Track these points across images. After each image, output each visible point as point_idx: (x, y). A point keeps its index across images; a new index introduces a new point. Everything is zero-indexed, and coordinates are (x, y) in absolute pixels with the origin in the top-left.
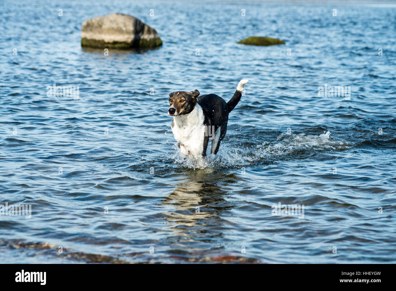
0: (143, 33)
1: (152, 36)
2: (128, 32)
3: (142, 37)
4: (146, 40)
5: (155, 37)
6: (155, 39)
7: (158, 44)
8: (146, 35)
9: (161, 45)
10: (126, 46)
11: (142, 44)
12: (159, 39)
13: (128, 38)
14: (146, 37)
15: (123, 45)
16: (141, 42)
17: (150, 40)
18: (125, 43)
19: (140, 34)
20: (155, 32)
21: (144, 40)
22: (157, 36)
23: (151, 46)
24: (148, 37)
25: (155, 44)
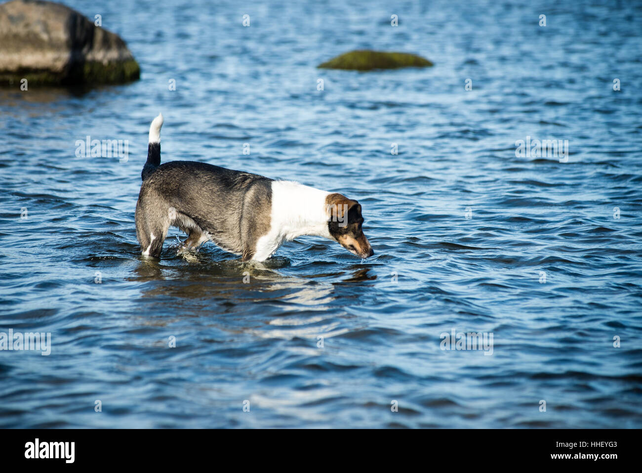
0: (91, 48)
1: (114, 54)
2: (53, 45)
3: (89, 57)
4: (100, 63)
5: (121, 55)
6: (121, 62)
7: (128, 72)
8: (99, 50)
9: (135, 76)
10: (51, 79)
11: (91, 73)
12: (131, 60)
13: (56, 60)
14: (100, 55)
15: (43, 76)
16: (87, 69)
17: (110, 62)
18: (46, 70)
19: (85, 50)
20: (121, 44)
21: (94, 63)
22: (126, 54)
23: (112, 77)
24: (104, 57)
25: (123, 73)
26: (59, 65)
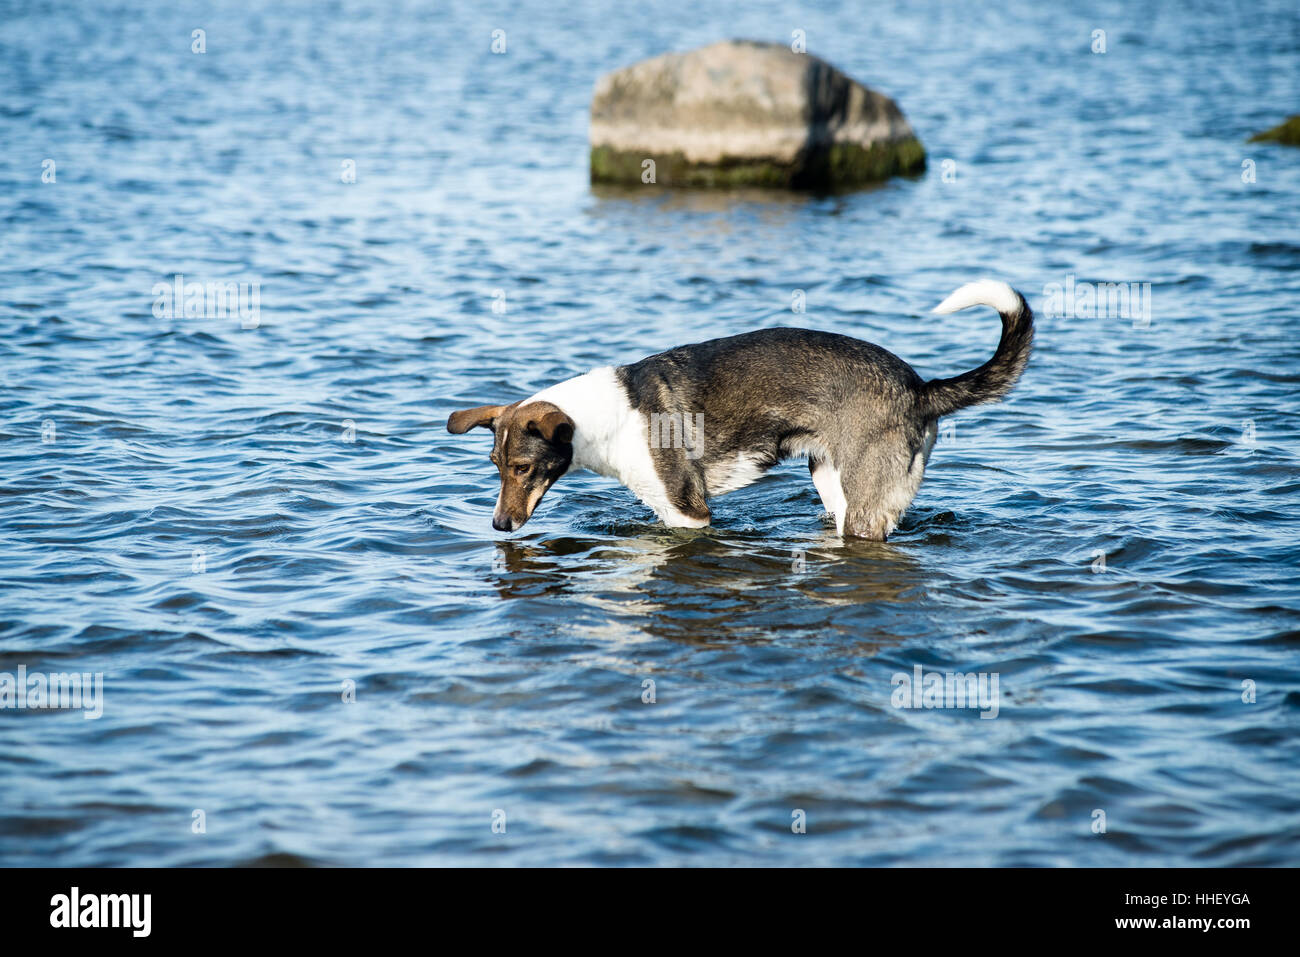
0: (844, 119)
1: (881, 130)
2: (779, 118)
3: (840, 136)
4: (858, 147)
5: (893, 132)
6: (893, 143)
7: (906, 161)
8: (857, 124)
9: (918, 168)
10: (776, 174)
11: (843, 163)
12: (911, 139)
13: (784, 142)
14: (857, 132)
15: (761, 171)
16: (836, 156)
17: (875, 144)
18: (769, 161)
19: (833, 124)
20: (893, 111)
21: (847, 145)
22: (903, 129)
23: (879, 168)
24: (866, 134)
25: (897, 162)
26: (789, 152)
